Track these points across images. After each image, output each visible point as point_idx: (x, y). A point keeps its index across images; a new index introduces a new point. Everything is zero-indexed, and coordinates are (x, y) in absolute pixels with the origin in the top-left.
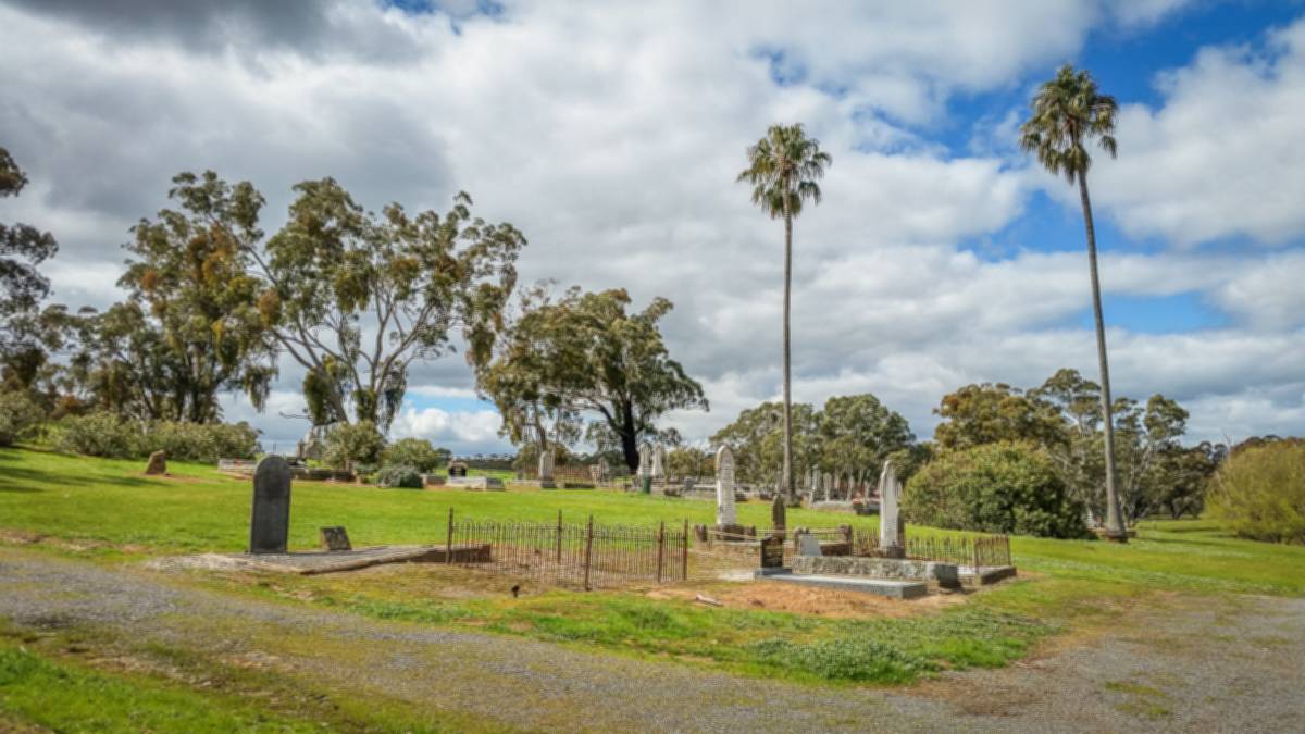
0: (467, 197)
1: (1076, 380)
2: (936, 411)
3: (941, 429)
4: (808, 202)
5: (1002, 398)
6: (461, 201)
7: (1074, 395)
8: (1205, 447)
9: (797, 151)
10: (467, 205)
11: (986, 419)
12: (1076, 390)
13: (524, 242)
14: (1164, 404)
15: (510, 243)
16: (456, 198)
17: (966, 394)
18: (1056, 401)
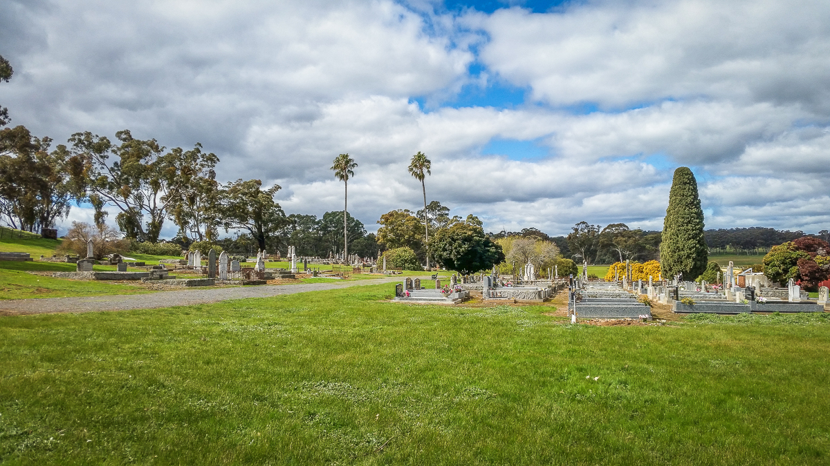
0: (200, 145)
1: (439, 206)
2: (378, 222)
3: (380, 230)
4: (350, 176)
5: (407, 216)
6: (198, 146)
7: (438, 213)
8: (503, 233)
9: (347, 162)
10: (200, 148)
11: (400, 226)
12: (439, 211)
13: (218, 160)
14: (473, 219)
15: (212, 160)
16: (196, 145)
17: (391, 215)
18: (430, 216)
